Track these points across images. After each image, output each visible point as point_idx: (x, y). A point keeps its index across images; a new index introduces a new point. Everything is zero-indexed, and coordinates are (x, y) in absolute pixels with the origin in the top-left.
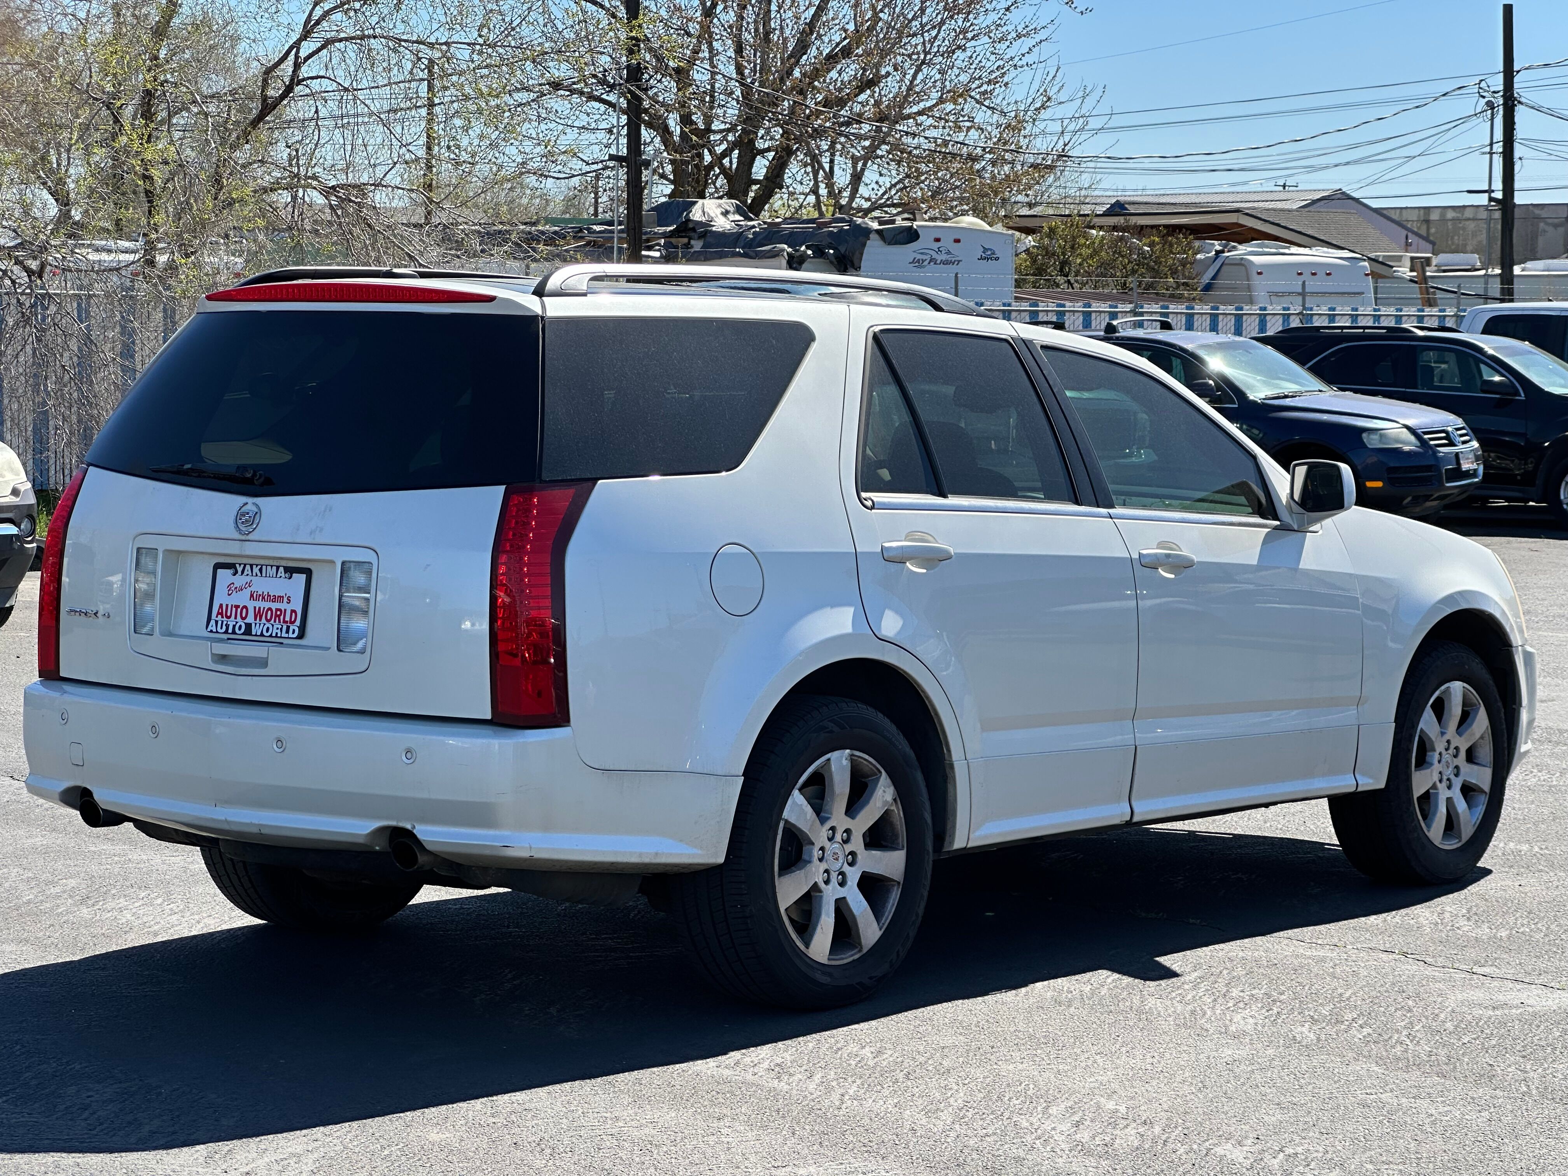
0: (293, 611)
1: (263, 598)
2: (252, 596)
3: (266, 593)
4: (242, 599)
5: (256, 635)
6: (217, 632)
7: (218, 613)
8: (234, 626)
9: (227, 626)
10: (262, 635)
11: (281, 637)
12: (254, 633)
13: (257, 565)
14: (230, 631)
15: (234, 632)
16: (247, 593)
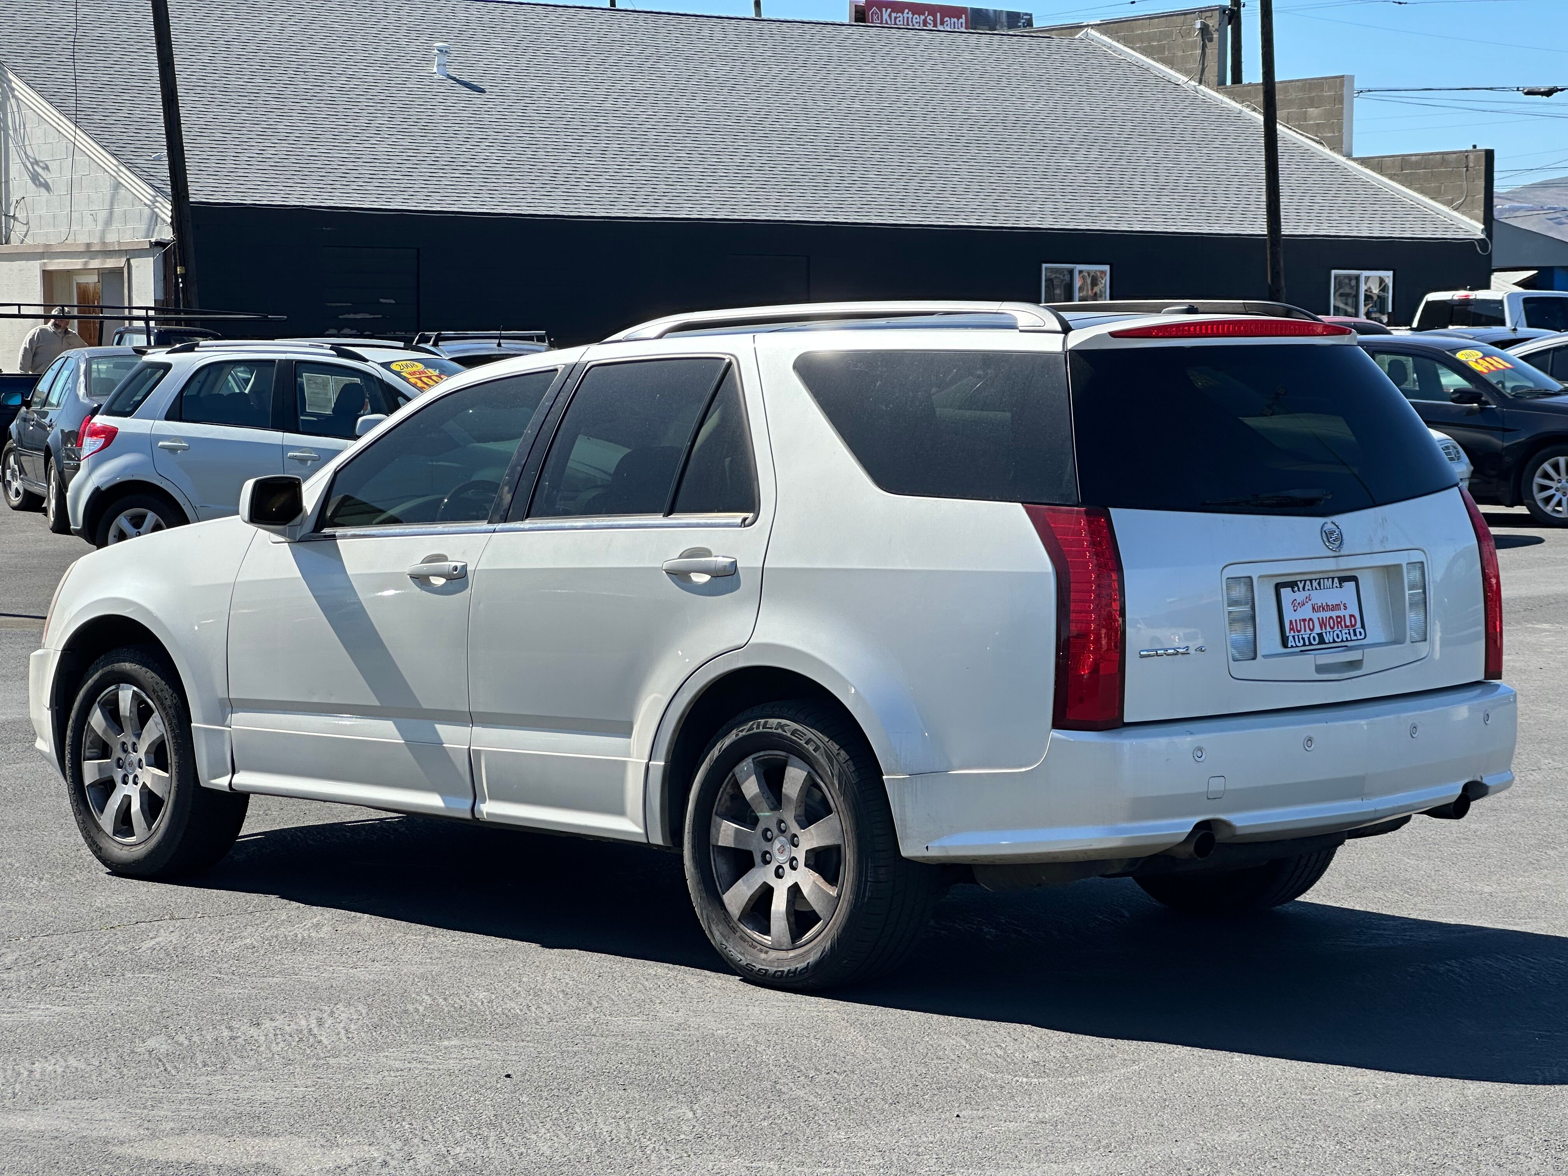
0: (1351, 616)
1: (1323, 609)
2: (1314, 608)
3: (1324, 604)
4: (1306, 612)
5: (1330, 643)
6: (1297, 646)
7: (1291, 629)
8: (1309, 638)
9: (1303, 639)
10: (1334, 642)
11: (1351, 640)
12: (1327, 641)
13: (1316, 580)
14: (1307, 643)
15: (1311, 644)
16: (1309, 606)
